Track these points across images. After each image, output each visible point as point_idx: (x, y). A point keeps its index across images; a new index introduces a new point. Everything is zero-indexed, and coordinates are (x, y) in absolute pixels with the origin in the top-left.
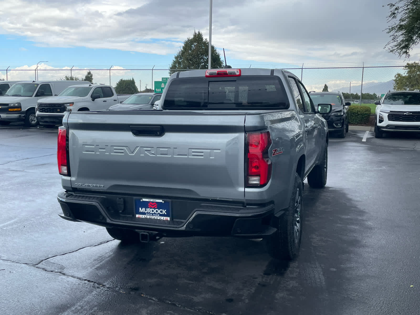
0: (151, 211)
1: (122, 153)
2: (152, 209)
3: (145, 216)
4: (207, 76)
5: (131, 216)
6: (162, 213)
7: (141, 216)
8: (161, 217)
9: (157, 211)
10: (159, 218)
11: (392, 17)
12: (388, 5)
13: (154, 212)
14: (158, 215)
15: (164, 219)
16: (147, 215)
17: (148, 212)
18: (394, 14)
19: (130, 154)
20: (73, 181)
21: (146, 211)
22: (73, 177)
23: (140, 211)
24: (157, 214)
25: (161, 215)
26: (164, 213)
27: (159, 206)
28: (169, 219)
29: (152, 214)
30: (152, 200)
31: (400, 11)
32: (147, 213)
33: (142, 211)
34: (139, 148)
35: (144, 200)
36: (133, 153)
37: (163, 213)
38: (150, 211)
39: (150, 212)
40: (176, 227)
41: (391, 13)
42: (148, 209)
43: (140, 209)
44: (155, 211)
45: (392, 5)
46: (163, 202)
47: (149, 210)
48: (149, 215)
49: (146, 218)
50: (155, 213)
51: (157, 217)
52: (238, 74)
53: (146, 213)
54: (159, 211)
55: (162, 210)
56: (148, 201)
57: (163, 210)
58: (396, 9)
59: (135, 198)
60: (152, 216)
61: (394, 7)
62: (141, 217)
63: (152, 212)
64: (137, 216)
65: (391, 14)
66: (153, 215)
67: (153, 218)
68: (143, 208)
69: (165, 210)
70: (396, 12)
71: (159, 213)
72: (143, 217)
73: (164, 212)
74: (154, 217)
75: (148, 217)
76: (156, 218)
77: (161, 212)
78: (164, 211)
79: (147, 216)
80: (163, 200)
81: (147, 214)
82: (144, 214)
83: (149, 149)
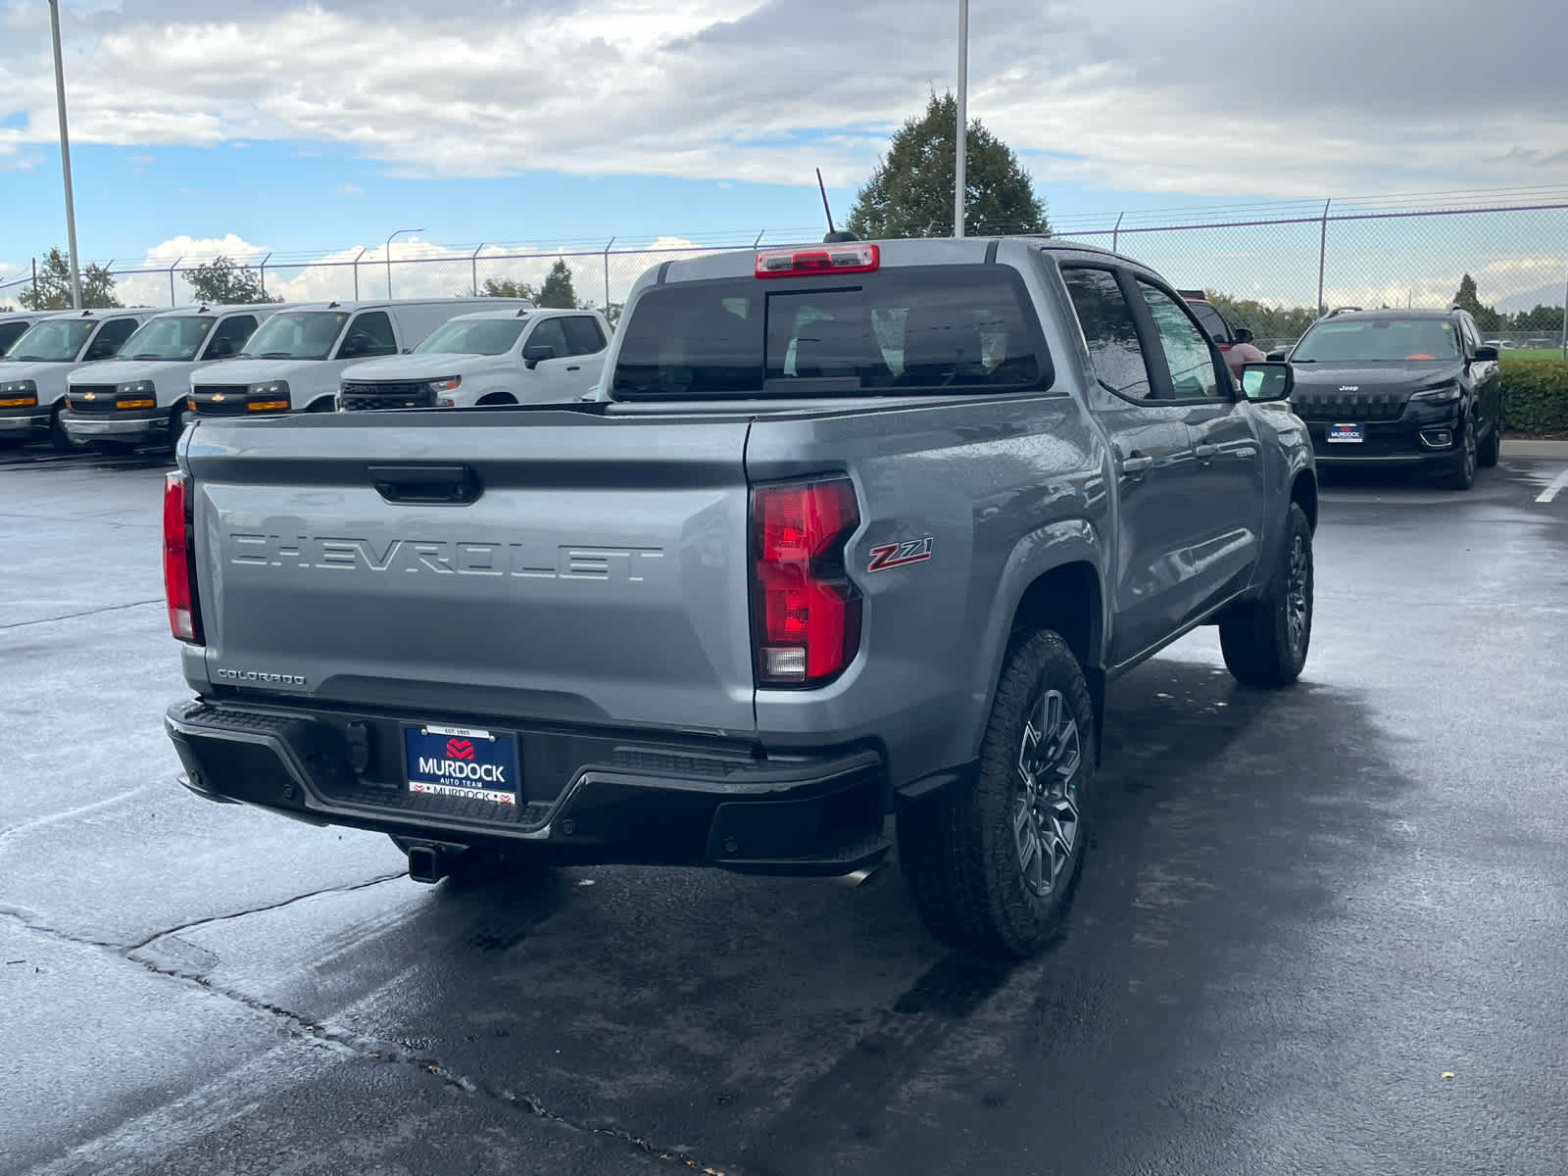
0: (454, 770)
1: (350, 562)
2: (458, 764)
3: (438, 787)
4: (760, 275)
5: (395, 787)
6: (489, 779)
7: (425, 785)
8: (486, 792)
9: (474, 771)
10: (480, 796)
13: (464, 775)
14: (480, 785)
15: (498, 799)
16: (443, 784)
17: (447, 774)
19: (373, 568)
20: (212, 661)
21: (439, 769)
22: (214, 645)
23: (422, 771)
24: (476, 781)
25: (488, 785)
26: (497, 777)
27: (480, 752)
28: (512, 798)
29: (460, 779)
30: (456, 732)
32: (444, 776)
33: (427, 771)
34: (400, 544)
35: (433, 729)
36: (382, 562)
37: (495, 779)
38: (451, 769)
39: (454, 775)
40: (524, 830)
42: (447, 762)
43: (422, 760)
44: (467, 770)
46: (492, 737)
47: (449, 767)
48: (450, 784)
49: (440, 797)
50: (467, 778)
51: (475, 791)
52: (867, 262)
53: (441, 777)
54: (481, 772)
55: (490, 767)
56: (444, 733)
57: (494, 768)
59: (404, 721)
60: (458, 789)
62: (426, 790)
63: (458, 775)
64: (413, 786)
66: (461, 785)
67: (462, 794)
68: (431, 761)
69: (501, 768)
71: (481, 779)
72: (432, 791)
73: (497, 774)
74: (466, 790)
75: (447, 790)
76: (470, 795)
77: (488, 772)
78: (497, 770)
79: (443, 787)
80: (494, 729)
81: (442, 780)
82: (433, 778)
83: (433, 548)
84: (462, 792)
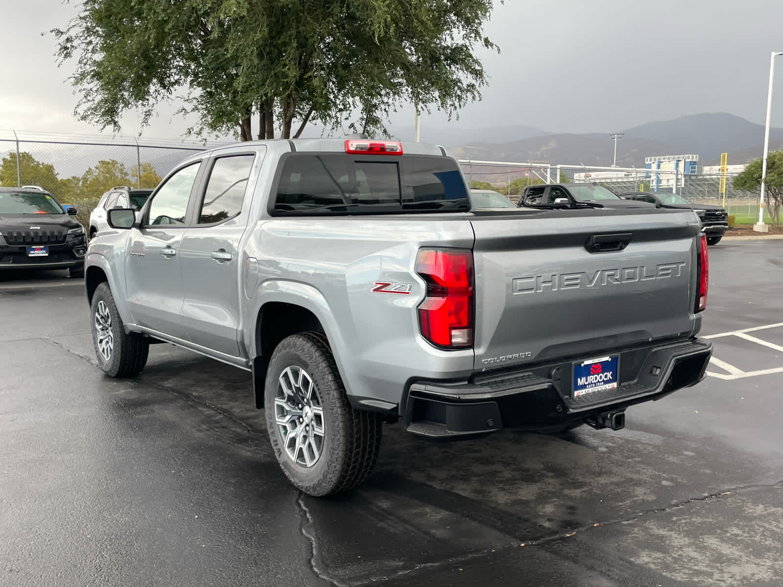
1: (577, 284)
2: (595, 376)
3: (586, 390)
4: (349, 152)
7: (581, 391)
8: (605, 386)
9: (601, 377)
10: (604, 388)
11: (63, 55)
12: (52, 31)
14: (602, 383)
15: (610, 388)
18: (66, 48)
20: (479, 356)
21: (586, 381)
22: (479, 346)
25: (605, 382)
27: (604, 367)
28: (615, 385)
29: (595, 383)
30: (596, 360)
31: (75, 43)
32: (589, 384)
33: (581, 384)
34: (600, 273)
35: (588, 362)
36: (591, 282)
37: (608, 379)
41: (59, 47)
42: (591, 377)
43: (579, 379)
45: (59, 33)
46: (610, 359)
47: (591, 378)
48: (591, 387)
49: (588, 394)
50: (599, 382)
51: (601, 387)
55: (606, 373)
56: (591, 363)
58: (68, 40)
59: (574, 362)
61: (64, 37)
62: (581, 394)
63: (595, 382)
64: (576, 393)
65: (61, 49)
68: (583, 378)
69: (611, 372)
70: (69, 45)
71: (603, 381)
72: (584, 393)
73: (609, 375)
74: (598, 387)
75: (591, 390)
76: (600, 389)
77: (606, 376)
82: (584, 387)
83: (612, 272)
84: (596, 389)
